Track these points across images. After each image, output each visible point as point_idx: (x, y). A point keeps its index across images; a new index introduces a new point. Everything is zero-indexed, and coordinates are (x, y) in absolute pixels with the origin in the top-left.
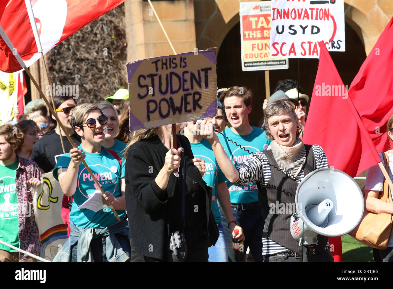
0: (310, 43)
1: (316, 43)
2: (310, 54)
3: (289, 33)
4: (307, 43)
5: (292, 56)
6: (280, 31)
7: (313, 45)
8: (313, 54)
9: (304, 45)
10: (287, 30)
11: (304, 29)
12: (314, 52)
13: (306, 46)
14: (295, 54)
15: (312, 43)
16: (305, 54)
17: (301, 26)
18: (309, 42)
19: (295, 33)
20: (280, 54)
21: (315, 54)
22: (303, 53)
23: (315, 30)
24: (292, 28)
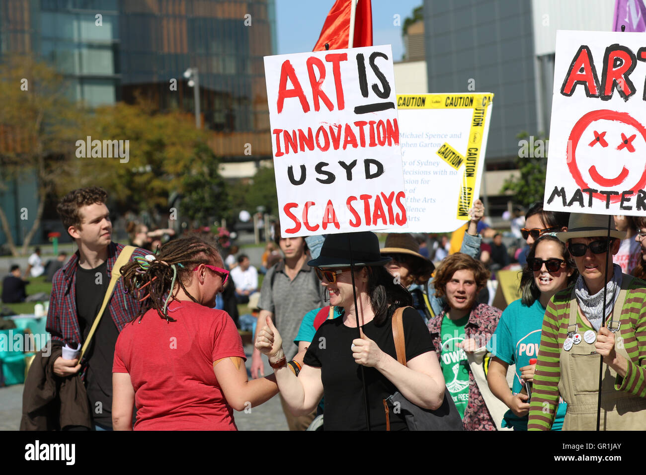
0: (365, 198)
1: (378, 196)
2: (368, 223)
3: (318, 179)
4: (358, 198)
5: (331, 230)
6: (297, 176)
7: (372, 202)
8: (375, 223)
9: (353, 203)
10: (311, 174)
11: (349, 168)
12: (376, 216)
13: (359, 206)
14: (337, 225)
15: (370, 197)
16: (358, 223)
17: (342, 164)
18: (363, 197)
19: (331, 178)
20: (303, 227)
21: (380, 221)
22: (354, 222)
23: (373, 169)
24: (324, 168)
